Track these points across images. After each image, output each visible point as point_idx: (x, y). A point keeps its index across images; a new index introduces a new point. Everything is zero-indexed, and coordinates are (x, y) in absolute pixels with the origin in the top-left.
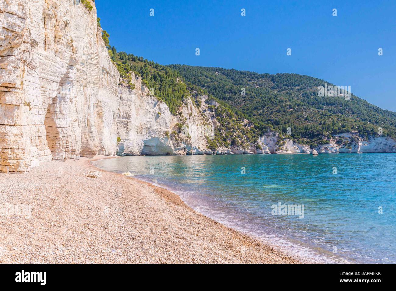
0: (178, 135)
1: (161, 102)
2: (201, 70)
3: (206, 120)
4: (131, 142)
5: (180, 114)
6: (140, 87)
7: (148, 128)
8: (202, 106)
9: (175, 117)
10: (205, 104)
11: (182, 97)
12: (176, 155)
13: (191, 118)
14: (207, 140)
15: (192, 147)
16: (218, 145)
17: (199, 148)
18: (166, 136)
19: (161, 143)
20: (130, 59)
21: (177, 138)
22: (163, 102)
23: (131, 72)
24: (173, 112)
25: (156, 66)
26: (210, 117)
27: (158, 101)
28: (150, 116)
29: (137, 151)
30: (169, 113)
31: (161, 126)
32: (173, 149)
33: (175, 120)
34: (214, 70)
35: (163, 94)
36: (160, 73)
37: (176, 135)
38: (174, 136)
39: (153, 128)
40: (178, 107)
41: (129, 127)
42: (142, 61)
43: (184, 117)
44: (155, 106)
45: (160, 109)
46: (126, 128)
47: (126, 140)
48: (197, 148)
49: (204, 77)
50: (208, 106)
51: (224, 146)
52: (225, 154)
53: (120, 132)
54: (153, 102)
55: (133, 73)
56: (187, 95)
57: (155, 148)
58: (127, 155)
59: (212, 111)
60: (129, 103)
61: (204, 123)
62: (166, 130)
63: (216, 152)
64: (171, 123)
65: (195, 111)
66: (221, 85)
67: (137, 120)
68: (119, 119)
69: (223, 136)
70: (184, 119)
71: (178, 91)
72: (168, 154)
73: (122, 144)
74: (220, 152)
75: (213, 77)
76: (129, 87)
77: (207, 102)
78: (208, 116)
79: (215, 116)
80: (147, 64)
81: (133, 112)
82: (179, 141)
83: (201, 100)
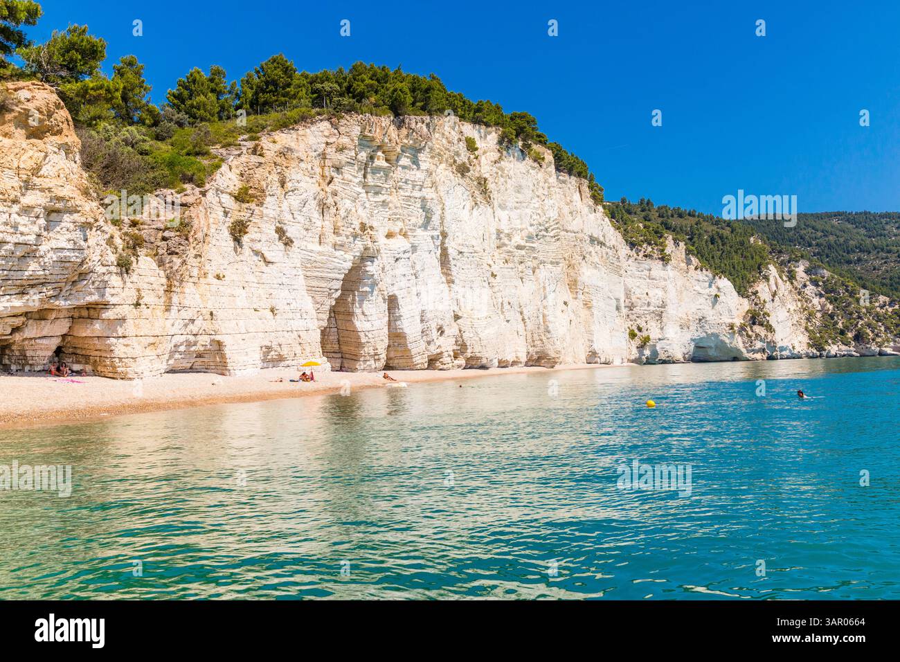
0: (751, 328)
1: (720, 278)
2: (807, 220)
3: (806, 302)
4: (668, 342)
5: (755, 293)
6: (684, 256)
7: (700, 320)
8: (798, 278)
9: (746, 299)
10: (804, 275)
11: (759, 268)
12: (749, 360)
13: (777, 298)
14: (808, 334)
15: (776, 347)
16: (830, 341)
17: (793, 348)
18: (731, 331)
19: (723, 342)
20: (676, 216)
21: (750, 333)
22: (723, 277)
23: (666, 235)
24: (741, 291)
25: (716, 221)
26: (814, 295)
27: (714, 276)
28: (702, 300)
29: (679, 356)
30: (736, 294)
31: (721, 315)
32: (744, 351)
33: (746, 305)
34: (830, 216)
35: (726, 265)
36: (721, 231)
37: (748, 329)
38: (745, 330)
39: (708, 319)
40: (751, 283)
41: (664, 319)
42: (694, 216)
43: (762, 299)
44: (710, 286)
45: (718, 288)
46: (659, 321)
47: (660, 339)
48: (791, 347)
49: (810, 230)
50: (810, 278)
51: (840, 343)
52: (844, 355)
53: (650, 328)
54: (706, 279)
55: (671, 237)
56: (768, 263)
57: (714, 350)
58: (664, 362)
59: (817, 285)
60: (663, 283)
61: (802, 306)
62: (730, 321)
63: (824, 353)
64: (738, 309)
65: (785, 288)
66: (842, 240)
67: (679, 308)
68: (648, 309)
69: (840, 325)
70: (762, 302)
71: (752, 258)
72: (735, 359)
73: (655, 346)
74: (833, 353)
75: (828, 228)
76: (662, 259)
77: (807, 271)
78: (810, 294)
79: (824, 293)
80: (701, 220)
81: (672, 295)
82: (753, 338)
83: (797, 269)
